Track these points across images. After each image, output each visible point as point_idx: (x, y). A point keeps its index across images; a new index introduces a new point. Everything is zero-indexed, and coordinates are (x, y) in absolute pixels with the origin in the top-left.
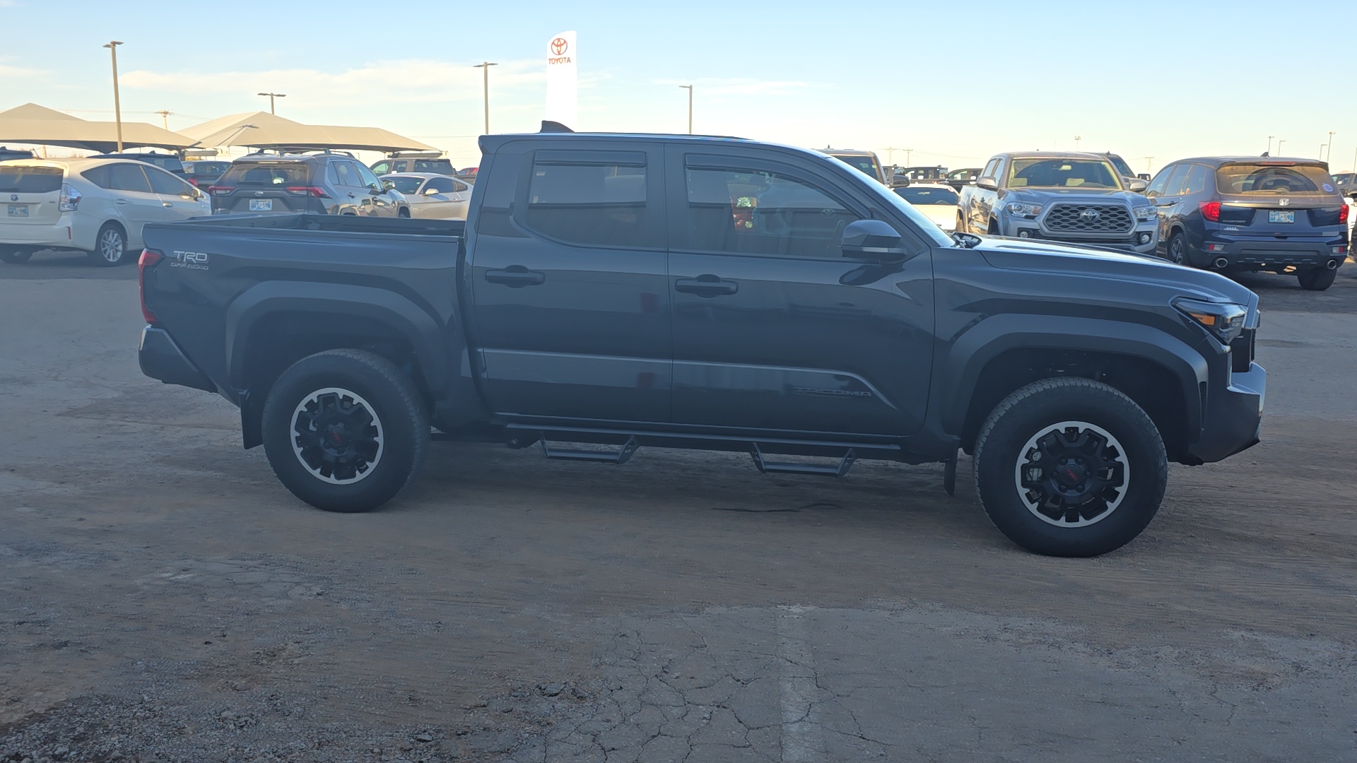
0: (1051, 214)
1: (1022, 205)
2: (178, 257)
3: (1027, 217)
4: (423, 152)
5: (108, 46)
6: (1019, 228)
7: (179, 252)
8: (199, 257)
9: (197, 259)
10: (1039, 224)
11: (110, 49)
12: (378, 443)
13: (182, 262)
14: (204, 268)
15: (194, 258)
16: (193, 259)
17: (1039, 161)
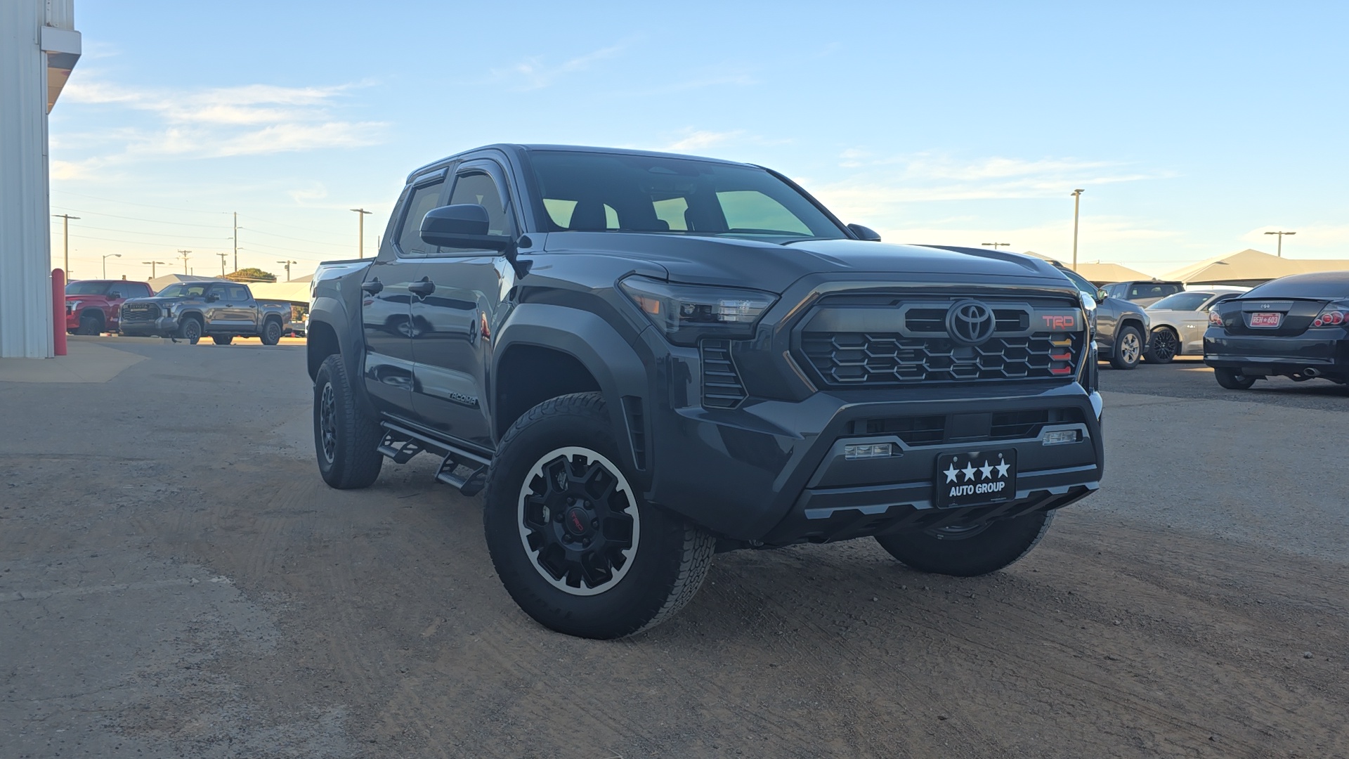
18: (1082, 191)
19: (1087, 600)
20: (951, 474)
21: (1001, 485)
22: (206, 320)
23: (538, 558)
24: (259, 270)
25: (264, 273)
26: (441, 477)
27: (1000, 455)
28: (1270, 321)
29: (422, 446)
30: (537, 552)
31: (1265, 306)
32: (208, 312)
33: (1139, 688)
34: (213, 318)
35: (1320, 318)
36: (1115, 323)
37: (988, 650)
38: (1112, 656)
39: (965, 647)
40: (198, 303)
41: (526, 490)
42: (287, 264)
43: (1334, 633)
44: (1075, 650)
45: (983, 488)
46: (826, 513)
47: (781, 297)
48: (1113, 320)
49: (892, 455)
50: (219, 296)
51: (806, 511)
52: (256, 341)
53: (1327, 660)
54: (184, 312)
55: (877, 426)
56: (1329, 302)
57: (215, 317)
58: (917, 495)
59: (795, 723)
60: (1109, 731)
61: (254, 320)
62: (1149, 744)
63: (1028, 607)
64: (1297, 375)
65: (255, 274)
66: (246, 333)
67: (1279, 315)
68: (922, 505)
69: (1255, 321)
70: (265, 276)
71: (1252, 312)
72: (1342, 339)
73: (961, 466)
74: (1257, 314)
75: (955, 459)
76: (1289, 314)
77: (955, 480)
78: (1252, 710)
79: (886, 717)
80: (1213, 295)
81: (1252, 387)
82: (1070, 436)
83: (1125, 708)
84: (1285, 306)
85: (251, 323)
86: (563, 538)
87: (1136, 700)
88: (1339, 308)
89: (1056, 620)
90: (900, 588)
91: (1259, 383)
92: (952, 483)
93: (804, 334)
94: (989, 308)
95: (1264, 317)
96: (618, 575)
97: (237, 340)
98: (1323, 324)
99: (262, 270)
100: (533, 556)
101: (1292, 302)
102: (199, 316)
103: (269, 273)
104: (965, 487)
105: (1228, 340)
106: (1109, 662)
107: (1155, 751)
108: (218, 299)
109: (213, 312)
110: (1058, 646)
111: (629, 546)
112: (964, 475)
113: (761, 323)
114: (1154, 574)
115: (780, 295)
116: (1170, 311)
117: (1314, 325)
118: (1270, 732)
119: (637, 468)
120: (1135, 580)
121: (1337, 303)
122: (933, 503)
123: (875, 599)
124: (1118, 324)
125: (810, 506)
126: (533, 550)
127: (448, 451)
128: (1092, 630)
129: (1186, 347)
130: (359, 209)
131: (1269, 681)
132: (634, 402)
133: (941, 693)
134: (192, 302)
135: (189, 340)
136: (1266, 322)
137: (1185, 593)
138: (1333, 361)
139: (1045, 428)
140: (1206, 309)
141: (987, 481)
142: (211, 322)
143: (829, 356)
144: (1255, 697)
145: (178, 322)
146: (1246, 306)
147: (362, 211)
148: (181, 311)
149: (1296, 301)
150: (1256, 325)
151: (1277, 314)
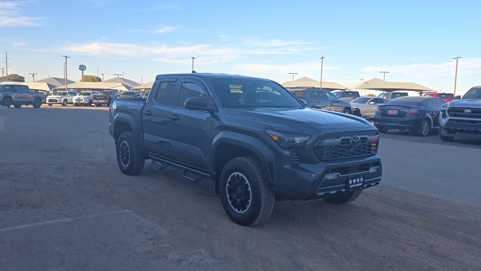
4: (431, 91)
5: (321, 58)
11: (321, 59)
18: (324, 57)
19: (372, 210)
20: (350, 182)
21: (361, 184)
22: (13, 99)
23: (231, 203)
24: (17, 75)
25: (20, 76)
26: (183, 176)
27: (361, 176)
28: (394, 112)
29: (169, 165)
30: (231, 202)
31: (393, 108)
32: (13, 96)
33: (398, 236)
34: (15, 98)
35: (409, 112)
36: (343, 108)
37: (356, 226)
38: (387, 227)
39: (349, 225)
40: (10, 93)
41: (228, 185)
42: (33, 74)
43: (437, 218)
44: (377, 225)
45: (357, 185)
46: (322, 194)
47: (311, 137)
48: (342, 107)
49: (337, 178)
50: (18, 90)
51: (318, 193)
52: (31, 106)
53: (439, 226)
54: (5, 96)
55: (334, 170)
56: (412, 107)
57: (16, 98)
58: (342, 188)
59: (321, 249)
60: (396, 247)
61: (31, 99)
62: (407, 251)
63: (359, 213)
64: (401, 129)
65: (16, 77)
66: (27, 104)
67: (397, 111)
68: (343, 190)
69: (390, 112)
70: (20, 77)
71: (389, 109)
72: (415, 119)
73: (352, 180)
74: (390, 110)
75: (351, 178)
76: (400, 111)
77: (351, 183)
78: (426, 240)
79: (342, 246)
80: (371, 99)
81: (387, 132)
82: (375, 170)
83: (397, 241)
84: (399, 108)
85: (30, 100)
86: (236, 197)
87: (399, 239)
88: (415, 109)
89: (368, 216)
90: (322, 207)
91: (389, 131)
92: (351, 184)
93: (317, 147)
94: (359, 137)
95: (393, 111)
96: (248, 207)
97: (23, 106)
98: (410, 114)
99: (19, 75)
100: (230, 202)
101: (401, 107)
102: (10, 98)
103: (21, 76)
104: (353, 185)
105: (381, 118)
106: (387, 228)
107: (409, 252)
108: (17, 91)
109: (16, 96)
110: (372, 224)
111: (250, 199)
112: (353, 182)
113: (306, 143)
114: (386, 201)
115: (311, 136)
116: (358, 104)
117: (407, 114)
118: (433, 246)
119: (271, 182)
120: (382, 203)
121: (414, 108)
122: (346, 190)
123: (318, 211)
124: (344, 108)
125: (319, 192)
126: (230, 201)
127: (184, 168)
128: (378, 219)
129: (363, 115)
130: (65, 56)
131: (427, 232)
132: (270, 164)
133: (351, 239)
134: (7, 92)
135: (7, 107)
136: (393, 113)
137: (396, 207)
138: (412, 126)
139: (371, 168)
140: (369, 103)
141: (358, 183)
142: (15, 100)
143: (323, 152)
144: (426, 237)
145: (2, 100)
146: (387, 108)
147: (66, 57)
148: (3, 95)
149: (402, 107)
150: (390, 113)
151: (396, 110)
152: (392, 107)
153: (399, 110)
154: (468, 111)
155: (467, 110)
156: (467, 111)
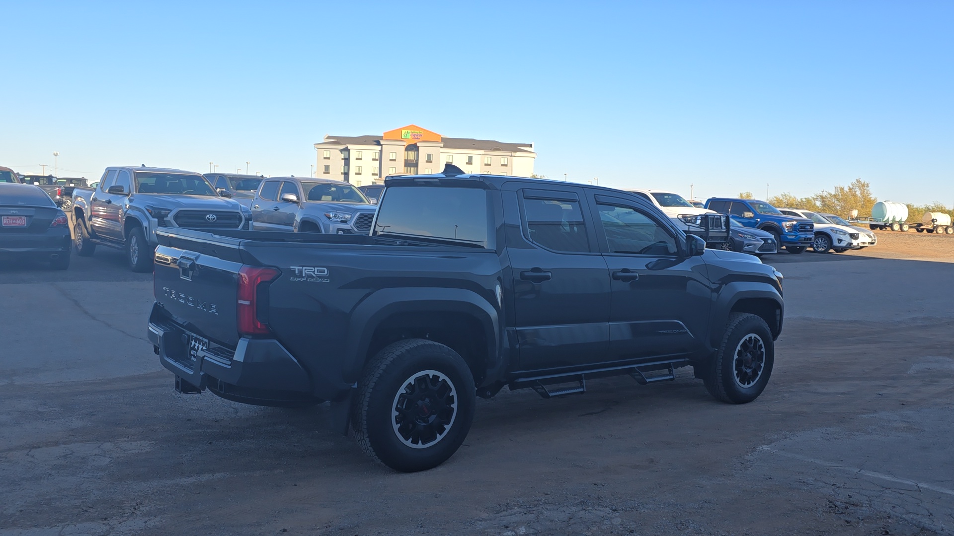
0: (358, 219)
1: (337, 214)
2: (297, 272)
3: (342, 222)
6: (338, 229)
7: (297, 268)
8: (319, 271)
9: (316, 273)
10: (351, 226)
12: (453, 409)
13: (301, 276)
14: (325, 281)
15: (314, 272)
16: (312, 273)
17: (318, 184)
28: (18, 222)
31: (13, 212)
67: (25, 218)
69: (7, 222)
84: (29, 212)
95: (13, 220)
117: (52, 225)
150: (7, 224)
151: (23, 218)
152: (13, 210)
153: (30, 216)
154: (213, 217)
155: (211, 215)
156: (210, 217)
